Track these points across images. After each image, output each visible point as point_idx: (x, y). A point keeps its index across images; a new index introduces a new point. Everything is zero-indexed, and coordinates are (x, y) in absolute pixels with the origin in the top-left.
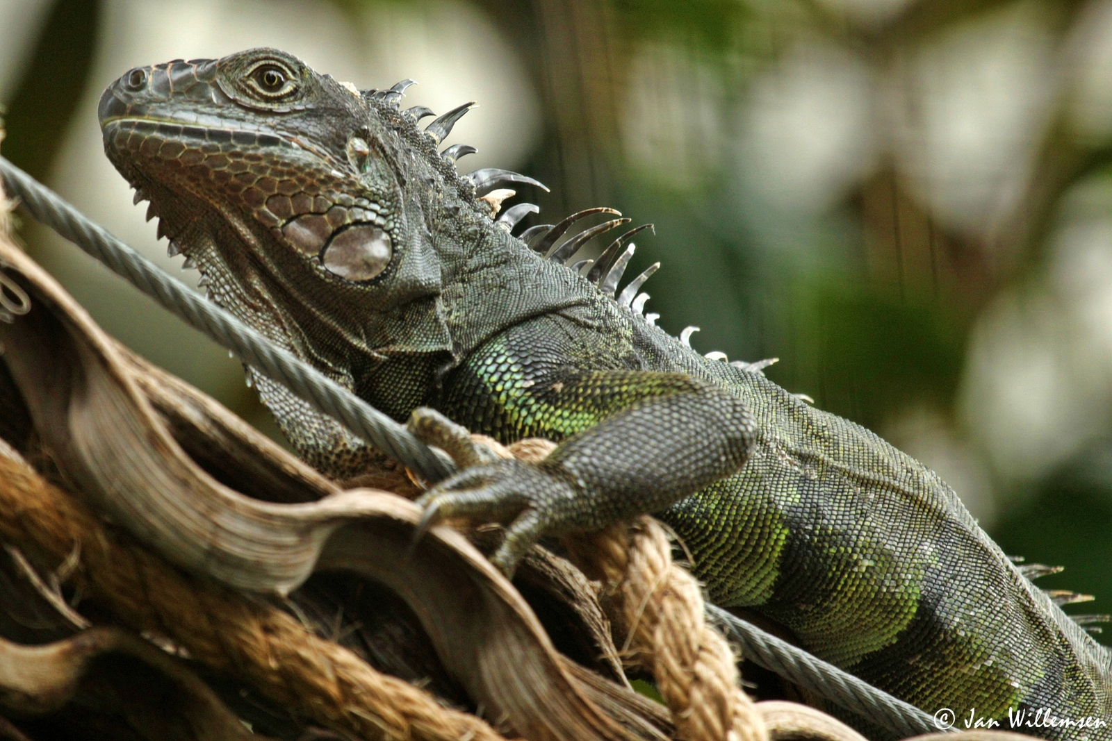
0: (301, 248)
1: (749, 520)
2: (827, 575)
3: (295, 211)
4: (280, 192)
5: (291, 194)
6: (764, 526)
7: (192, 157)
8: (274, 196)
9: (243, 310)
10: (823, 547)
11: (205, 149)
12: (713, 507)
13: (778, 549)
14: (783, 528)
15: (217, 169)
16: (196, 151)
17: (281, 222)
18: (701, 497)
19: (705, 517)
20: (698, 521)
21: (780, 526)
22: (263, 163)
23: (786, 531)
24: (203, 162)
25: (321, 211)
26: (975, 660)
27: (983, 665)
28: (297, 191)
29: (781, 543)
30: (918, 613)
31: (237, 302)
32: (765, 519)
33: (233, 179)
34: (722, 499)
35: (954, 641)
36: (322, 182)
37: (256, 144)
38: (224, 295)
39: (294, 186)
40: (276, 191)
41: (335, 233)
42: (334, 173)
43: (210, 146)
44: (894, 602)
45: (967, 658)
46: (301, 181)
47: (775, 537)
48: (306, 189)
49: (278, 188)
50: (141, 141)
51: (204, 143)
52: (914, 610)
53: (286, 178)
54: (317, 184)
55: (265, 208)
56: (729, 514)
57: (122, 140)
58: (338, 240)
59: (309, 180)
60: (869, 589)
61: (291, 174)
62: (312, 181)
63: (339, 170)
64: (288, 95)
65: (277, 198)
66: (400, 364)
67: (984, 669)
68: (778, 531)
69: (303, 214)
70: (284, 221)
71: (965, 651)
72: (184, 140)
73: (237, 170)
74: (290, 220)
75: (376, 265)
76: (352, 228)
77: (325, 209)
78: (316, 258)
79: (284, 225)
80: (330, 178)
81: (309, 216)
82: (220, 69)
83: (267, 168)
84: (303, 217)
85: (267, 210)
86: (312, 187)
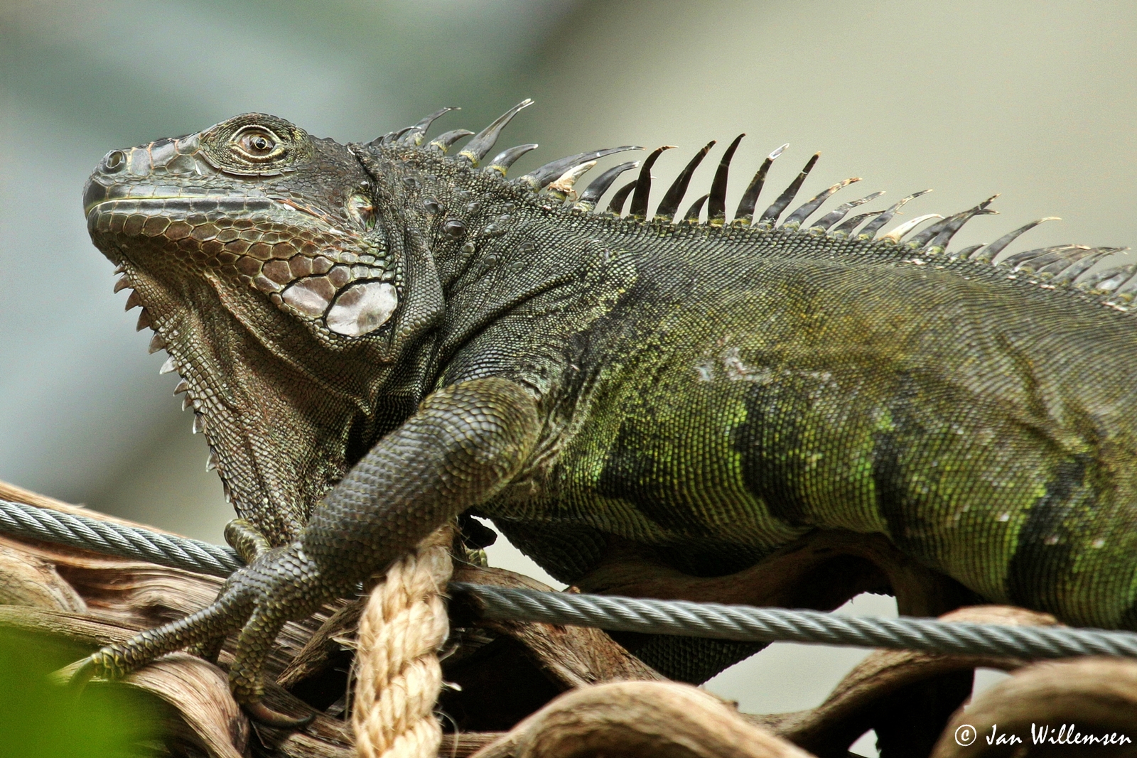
0: (303, 311)
1: (704, 459)
2: (787, 486)
3: (294, 275)
4: (275, 256)
5: (288, 257)
6: (718, 459)
7: (178, 230)
8: (269, 261)
9: (226, 416)
10: (775, 458)
11: (190, 220)
12: (669, 459)
13: (739, 477)
14: (734, 454)
15: (205, 240)
16: (181, 224)
17: (278, 287)
18: (656, 454)
19: (665, 473)
21: (731, 453)
22: (255, 228)
23: (738, 456)
24: (190, 234)
25: (321, 272)
26: (951, 511)
27: (962, 513)
28: (294, 254)
29: (738, 471)
30: (877, 488)
31: (220, 406)
32: (717, 451)
33: (223, 248)
34: (674, 447)
35: (918, 501)
36: (320, 241)
37: (245, 209)
38: (204, 400)
39: (290, 248)
40: (271, 256)
41: (338, 294)
42: (333, 231)
43: (197, 216)
44: (850, 487)
45: (943, 512)
46: (298, 242)
47: (730, 466)
48: (303, 250)
49: (273, 253)
50: (122, 221)
51: (190, 214)
52: (872, 486)
53: (280, 241)
54: (315, 244)
55: (261, 275)
56: (686, 460)
57: (104, 225)
58: (341, 300)
59: (305, 241)
60: (826, 483)
61: (285, 236)
62: (308, 243)
63: (338, 228)
64: (279, 157)
65: (273, 263)
66: (392, 420)
67: (965, 516)
68: (731, 459)
69: (303, 277)
70: (283, 286)
71: (936, 507)
72: (167, 213)
73: (226, 239)
74: (290, 284)
75: (379, 315)
76: (356, 286)
77: (326, 270)
78: (319, 320)
79: (283, 291)
80: (328, 237)
81: (309, 278)
82: (202, 141)
83: (258, 233)
84: (302, 281)
85: (264, 277)
86: (310, 248)
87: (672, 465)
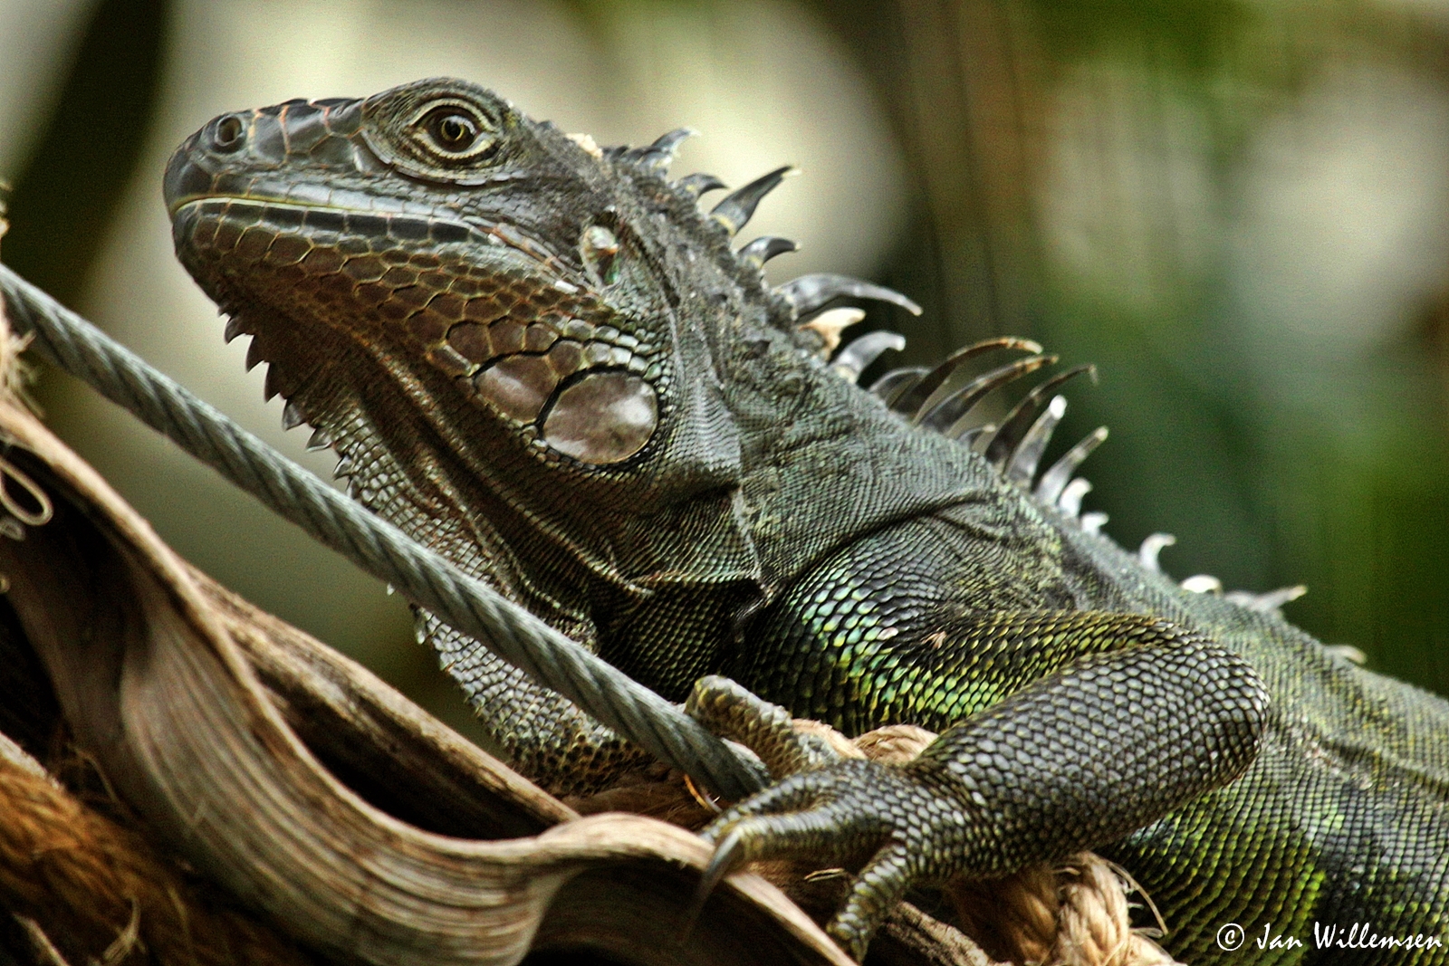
0: (507, 412)
1: (1259, 859)
3: (495, 349)
4: (470, 317)
5: (489, 320)
6: (1284, 868)
7: (322, 260)
8: (461, 324)
9: (410, 515)
10: (1383, 902)
11: (345, 247)
12: (1198, 836)
14: (1316, 871)
15: (365, 281)
16: (328, 251)
17: (473, 368)
18: (1178, 821)
19: (1185, 854)
20: (1173, 861)
21: (1311, 868)
22: (442, 270)
23: (1321, 877)
24: (341, 269)
25: (538, 349)
28: (498, 316)
29: (1312, 897)
31: (400, 501)
32: (1286, 857)
33: (391, 297)
34: (1213, 823)
36: (540, 300)
37: (430, 238)
38: (377, 491)
39: (494, 308)
40: (463, 317)
41: (562, 386)
42: (560, 285)
43: (353, 242)
46: (506, 299)
47: (1302, 886)
48: (514, 311)
49: (467, 312)
50: (236, 236)
51: (342, 238)
53: (479, 294)
54: (532, 304)
55: (445, 345)
56: (1225, 849)
57: (205, 235)
58: (568, 396)
59: (518, 297)
61: (487, 287)
62: (523, 299)
63: (568, 281)
64: (482, 156)
65: (465, 328)
66: (673, 602)
68: (1305, 876)
69: (509, 355)
70: (477, 366)
72: (309, 233)
73: (397, 282)
74: (487, 365)
75: (631, 437)
76: (591, 376)
77: (546, 346)
78: (532, 428)
79: (477, 374)
80: (554, 295)
81: (518, 357)
82: (367, 114)
83: (448, 278)
84: (508, 360)
85: (448, 348)
86: (523, 310)
87: (1201, 845)
